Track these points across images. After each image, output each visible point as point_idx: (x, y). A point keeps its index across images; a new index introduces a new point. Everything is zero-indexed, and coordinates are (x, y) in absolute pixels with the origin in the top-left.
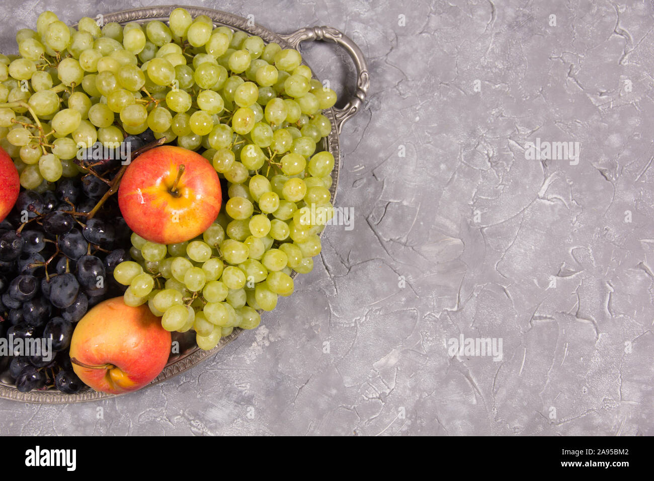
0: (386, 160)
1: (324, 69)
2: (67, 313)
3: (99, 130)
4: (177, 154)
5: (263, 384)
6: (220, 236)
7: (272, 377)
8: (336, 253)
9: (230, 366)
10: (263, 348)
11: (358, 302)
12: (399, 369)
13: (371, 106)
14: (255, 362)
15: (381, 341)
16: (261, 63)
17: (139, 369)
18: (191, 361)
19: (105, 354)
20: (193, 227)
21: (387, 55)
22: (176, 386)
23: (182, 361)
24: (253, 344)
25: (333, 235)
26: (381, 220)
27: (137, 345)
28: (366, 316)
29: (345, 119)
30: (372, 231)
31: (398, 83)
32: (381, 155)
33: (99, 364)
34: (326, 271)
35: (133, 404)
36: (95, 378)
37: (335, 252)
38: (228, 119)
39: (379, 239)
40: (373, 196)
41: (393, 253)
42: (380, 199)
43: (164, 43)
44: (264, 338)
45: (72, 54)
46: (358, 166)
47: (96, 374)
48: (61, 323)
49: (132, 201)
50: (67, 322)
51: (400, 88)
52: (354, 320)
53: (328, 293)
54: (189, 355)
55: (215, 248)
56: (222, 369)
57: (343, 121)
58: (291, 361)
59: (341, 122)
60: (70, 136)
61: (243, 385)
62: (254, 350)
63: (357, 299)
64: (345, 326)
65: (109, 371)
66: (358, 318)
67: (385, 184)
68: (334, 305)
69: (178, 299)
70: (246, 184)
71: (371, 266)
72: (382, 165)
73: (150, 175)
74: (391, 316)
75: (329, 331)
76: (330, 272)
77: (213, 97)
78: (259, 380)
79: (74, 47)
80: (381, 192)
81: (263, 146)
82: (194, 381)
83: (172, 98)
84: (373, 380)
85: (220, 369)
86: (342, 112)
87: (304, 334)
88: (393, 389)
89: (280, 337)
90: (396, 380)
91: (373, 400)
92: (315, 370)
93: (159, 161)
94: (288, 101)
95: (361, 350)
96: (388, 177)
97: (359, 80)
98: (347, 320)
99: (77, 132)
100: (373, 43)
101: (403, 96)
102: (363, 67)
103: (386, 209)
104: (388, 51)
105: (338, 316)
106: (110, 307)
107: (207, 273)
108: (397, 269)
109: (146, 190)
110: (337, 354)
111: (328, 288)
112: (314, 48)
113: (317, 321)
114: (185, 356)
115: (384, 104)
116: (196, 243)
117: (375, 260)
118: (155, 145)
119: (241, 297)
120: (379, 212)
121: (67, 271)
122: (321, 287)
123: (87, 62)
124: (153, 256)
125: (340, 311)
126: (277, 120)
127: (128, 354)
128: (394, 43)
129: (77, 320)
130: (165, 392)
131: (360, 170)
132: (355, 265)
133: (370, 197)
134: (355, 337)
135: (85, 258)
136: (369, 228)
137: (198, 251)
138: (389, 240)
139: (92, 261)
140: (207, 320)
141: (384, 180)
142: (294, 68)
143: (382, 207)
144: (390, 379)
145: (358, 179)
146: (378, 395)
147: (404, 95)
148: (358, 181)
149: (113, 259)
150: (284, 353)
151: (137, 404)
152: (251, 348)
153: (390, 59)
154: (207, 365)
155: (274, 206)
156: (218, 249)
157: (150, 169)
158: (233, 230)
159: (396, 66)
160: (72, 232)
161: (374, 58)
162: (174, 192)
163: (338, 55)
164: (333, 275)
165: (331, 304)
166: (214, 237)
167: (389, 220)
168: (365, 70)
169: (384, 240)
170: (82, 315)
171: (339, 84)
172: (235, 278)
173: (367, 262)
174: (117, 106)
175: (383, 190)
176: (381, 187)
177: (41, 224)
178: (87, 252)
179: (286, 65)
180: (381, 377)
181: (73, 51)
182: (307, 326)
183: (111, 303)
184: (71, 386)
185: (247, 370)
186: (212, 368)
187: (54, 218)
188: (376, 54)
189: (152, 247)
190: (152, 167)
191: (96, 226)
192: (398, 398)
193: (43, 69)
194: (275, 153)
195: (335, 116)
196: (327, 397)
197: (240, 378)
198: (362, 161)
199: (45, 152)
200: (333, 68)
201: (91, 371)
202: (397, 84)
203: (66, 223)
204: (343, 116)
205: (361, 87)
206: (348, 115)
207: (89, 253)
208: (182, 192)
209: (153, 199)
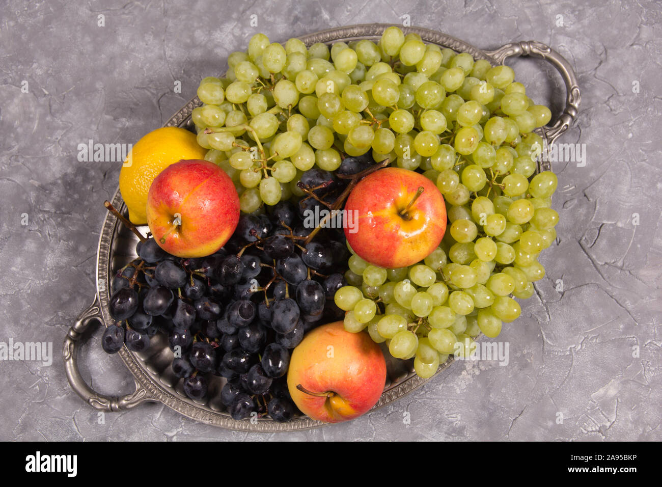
0: (598, 179)
1: (529, 86)
2: (286, 339)
3: (317, 152)
4: (406, 176)
5: (475, 415)
6: (443, 261)
7: (484, 407)
8: (548, 277)
9: (439, 395)
10: (473, 377)
11: (573, 330)
12: (619, 400)
13: (580, 123)
14: (465, 391)
15: (598, 370)
16: (473, 80)
17: (362, 397)
18: (403, 390)
19: (329, 381)
20: (422, 250)
21: (596, 69)
22: (383, 416)
23: (394, 390)
24: (463, 373)
25: (543, 258)
26: (595, 243)
27: (360, 372)
28: (581, 344)
29: (557, 137)
30: (585, 255)
31: (609, 98)
32: (593, 174)
33: (322, 391)
34: (538, 296)
35: (340, 433)
36: (315, 406)
37: (546, 276)
38: (449, 139)
39: (593, 263)
40: (585, 218)
41: (609, 278)
42: (593, 220)
43: (374, 63)
44: (474, 367)
45: (287, 75)
46: (568, 186)
47: (316, 402)
48: (280, 350)
49: (364, 224)
50: (284, 348)
51: (611, 104)
52: (569, 349)
53: (540, 319)
54: (401, 384)
55: (438, 272)
56: (431, 399)
57: (554, 140)
58: (503, 390)
59: (552, 140)
60: (289, 159)
61: (454, 416)
62: (463, 379)
63: (571, 326)
64: (559, 354)
65: (328, 399)
66: (573, 346)
67: (597, 204)
68: (547, 332)
69: (403, 325)
70: (468, 205)
71: (586, 291)
72: (594, 185)
73: (382, 198)
74: (609, 344)
75: (543, 360)
76: (542, 297)
77: (438, 117)
78: (471, 410)
79: (289, 68)
80: (594, 213)
81: (486, 166)
82: (402, 411)
83: (396, 119)
84: (591, 412)
85: (429, 398)
86: (552, 129)
87: (516, 362)
88: (614, 422)
89: (490, 365)
90: (616, 412)
91: (593, 433)
92: (528, 400)
93: (390, 183)
94: (507, 120)
95: (577, 380)
96: (601, 197)
97: (570, 96)
98: (561, 348)
99: (296, 155)
100: (580, 57)
101: (614, 112)
102: (573, 83)
103: (599, 231)
104: (596, 65)
105: (552, 344)
106: (329, 333)
107: (435, 298)
108: (614, 294)
109: (379, 214)
110: (552, 383)
111: (540, 314)
112: (517, 63)
113: (530, 349)
114: (396, 385)
115: (594, 121)
116: (421, 267)
117: (590, 285)
118: (379, 167)
119: (463, 323)
120: (592, 234)
121: (287, 296)
122: (533, 314)
123: (305, 84)
124: (376, 280)
125: (554, 338)
126: (499, 139)
127: (352, 382)
128: (603, 56)
129: (294, 346)
130: (373, 422)
131: (570, 190)
132: (568, 290)
133: (582, 219)
134: (571, 366)
135: (306, 283)
136: (582, 251)
137: (424, 275)
138: (603, 263)
139: (314, 285)
140: (432, 347)
141: (596, 200)
142: (507, 85)
143: (595, 229)
144: (610, 411)
145: (569, 199)
146: (598, 428)
147: (615, 110)
148: (568, 202)
149: (332, 284)
150: (496, 382)
151: (345, 434)
152: (461, 377)
153: (600, 73)
154: (416, 394)
155: (502, 229)
156: (441, 273)
157: (381, 192)
158: (456, 254)
159: (606, 80)
160: (292, 256)
161: (582, 73)
162: (404, 215)
163: (543, 71)
164: (544, 301)
165: (544, 331)
166: (438, 261)
167: (603, 243)
168: (576, 85)
169: (598, 264)
170: (299, 341)
171: (545, 101)
172: (464, 304)
173: (582, 287)
174: (345, 127)
175: (596, 211)
176: (594, 208)
177: (262, 249)
178: (307, 276)
179: (499, 83)
180: (601, 410)
181: (289, 73)
182: (518, 355)
183: (330, 328)
184: (285, 414)
185: (457, 400)
186: (421, 397)
187: (276, 242)
188: (584, 69)
189: (375, 272)
190: (383, 190)
191: (317, 250)
192: (619, 432)
193: (259, 91)
194: (497, 174)
195: (546, 134)
196: (543, 430)
197: (450, 408)
198: (572, 180)
199: (266, 175)
200: (538, 84)
201: (312, 399)
202: (607, 99)
203: (287, 247)
204: (554, 134)
205: (572, 104)
206: (559, 133)
207: (309, 277)
208: (411, 215)
209: (386, 223)
